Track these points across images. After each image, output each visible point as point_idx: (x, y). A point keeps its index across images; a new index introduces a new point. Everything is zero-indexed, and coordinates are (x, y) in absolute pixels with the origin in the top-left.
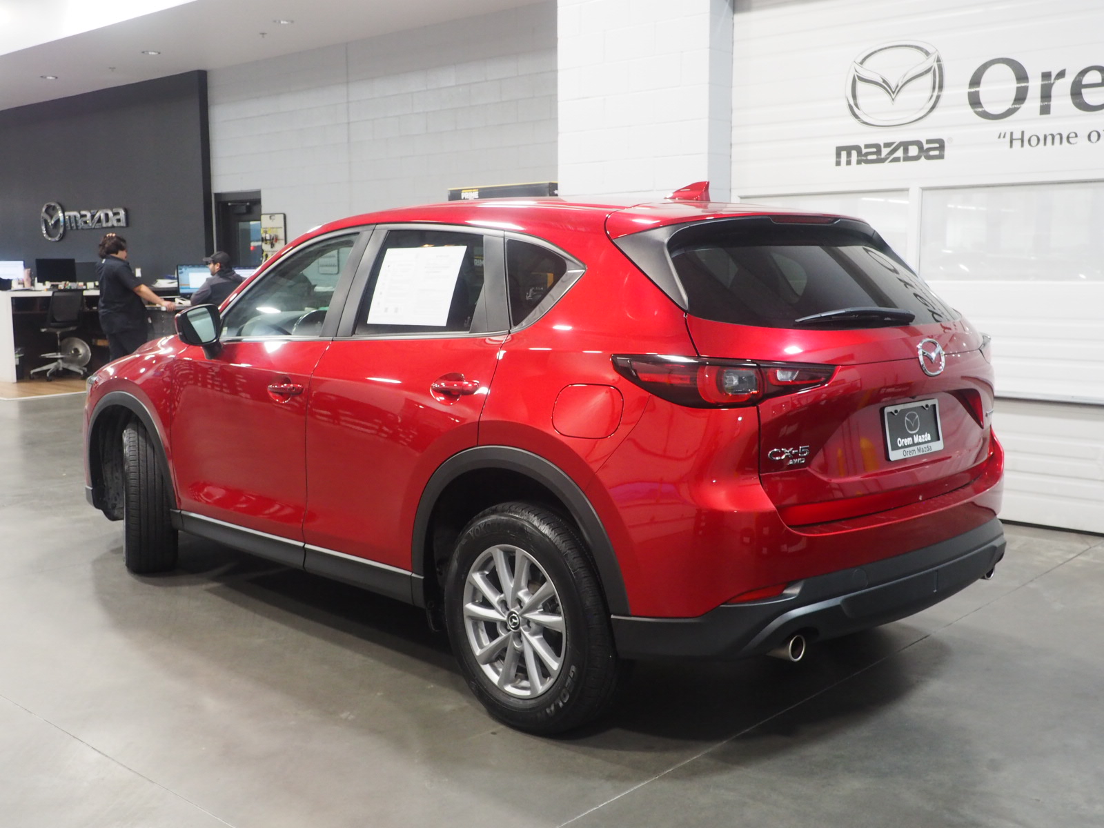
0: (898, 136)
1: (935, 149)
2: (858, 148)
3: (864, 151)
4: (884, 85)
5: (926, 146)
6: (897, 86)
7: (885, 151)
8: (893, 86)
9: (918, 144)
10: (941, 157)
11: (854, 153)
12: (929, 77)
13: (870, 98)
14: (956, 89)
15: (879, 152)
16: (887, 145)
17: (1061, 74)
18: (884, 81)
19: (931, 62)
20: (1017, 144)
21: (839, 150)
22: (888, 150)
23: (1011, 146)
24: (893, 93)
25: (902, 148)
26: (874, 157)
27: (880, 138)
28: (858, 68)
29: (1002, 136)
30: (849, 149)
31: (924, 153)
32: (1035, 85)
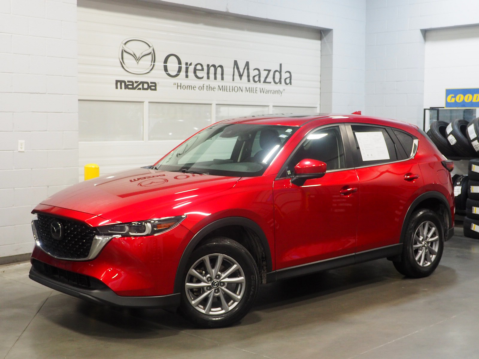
0: (140, 79)
1: (152, 86)
2: (124, 82)
3: (127, 83)
4: (134, 56)
5: (150, 85)
6: (139, 58)
7: (135, 85)
8: (138, 57)
9: (147, 83)
10: (155, 89)
11: (123, 84)
12: (150, 57)
13: (129, 60)
14: (160, 64)
15: (133, 85)
16: (136, 82)
17: (191, 64)
18: (134, 54)
19: (150, 50)
20: (179, 87)
21: (117, 82)
22: (137, 84)
23: (178, 89)
24: (138, 60)
25: (142, 84)
26: (131, 87)
27: (134, 79)
28: (124, 46)
29: (175, 84)
30: (121, 82)
31: (149, 87)
32: (184, 66)
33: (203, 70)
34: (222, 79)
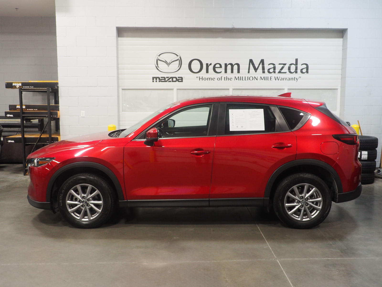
0: (170, 75)
1: (180, 80)
2: (159, 78)
3: (161, 79)
4: (166, 62)
5: (178, 79)
6: (169, 63)
7: (167, 79)
8: (168, 63)
9: (176, 78)
10: (182, 81)
11: (158, 79)
12: (178, 61)
13: (162, 65)
14: (185, 65)
15: (165, 79)
16: (167, 77)
17: (211, 64)
18: (166, 61)
19: (178, 58)
20: (201, 79)
21: (153, 78)
22: (168, 79)
23: (200, 80)
24: (168, 64)
25: (171, 79)
26: (164, 80)
27: (165, 75)
28: (158, 57)
29: (197, 77)
30: (156, 78)
31: (177, 80)
32: (205, 66)
33: (221, 67)
34: (239, 72)
